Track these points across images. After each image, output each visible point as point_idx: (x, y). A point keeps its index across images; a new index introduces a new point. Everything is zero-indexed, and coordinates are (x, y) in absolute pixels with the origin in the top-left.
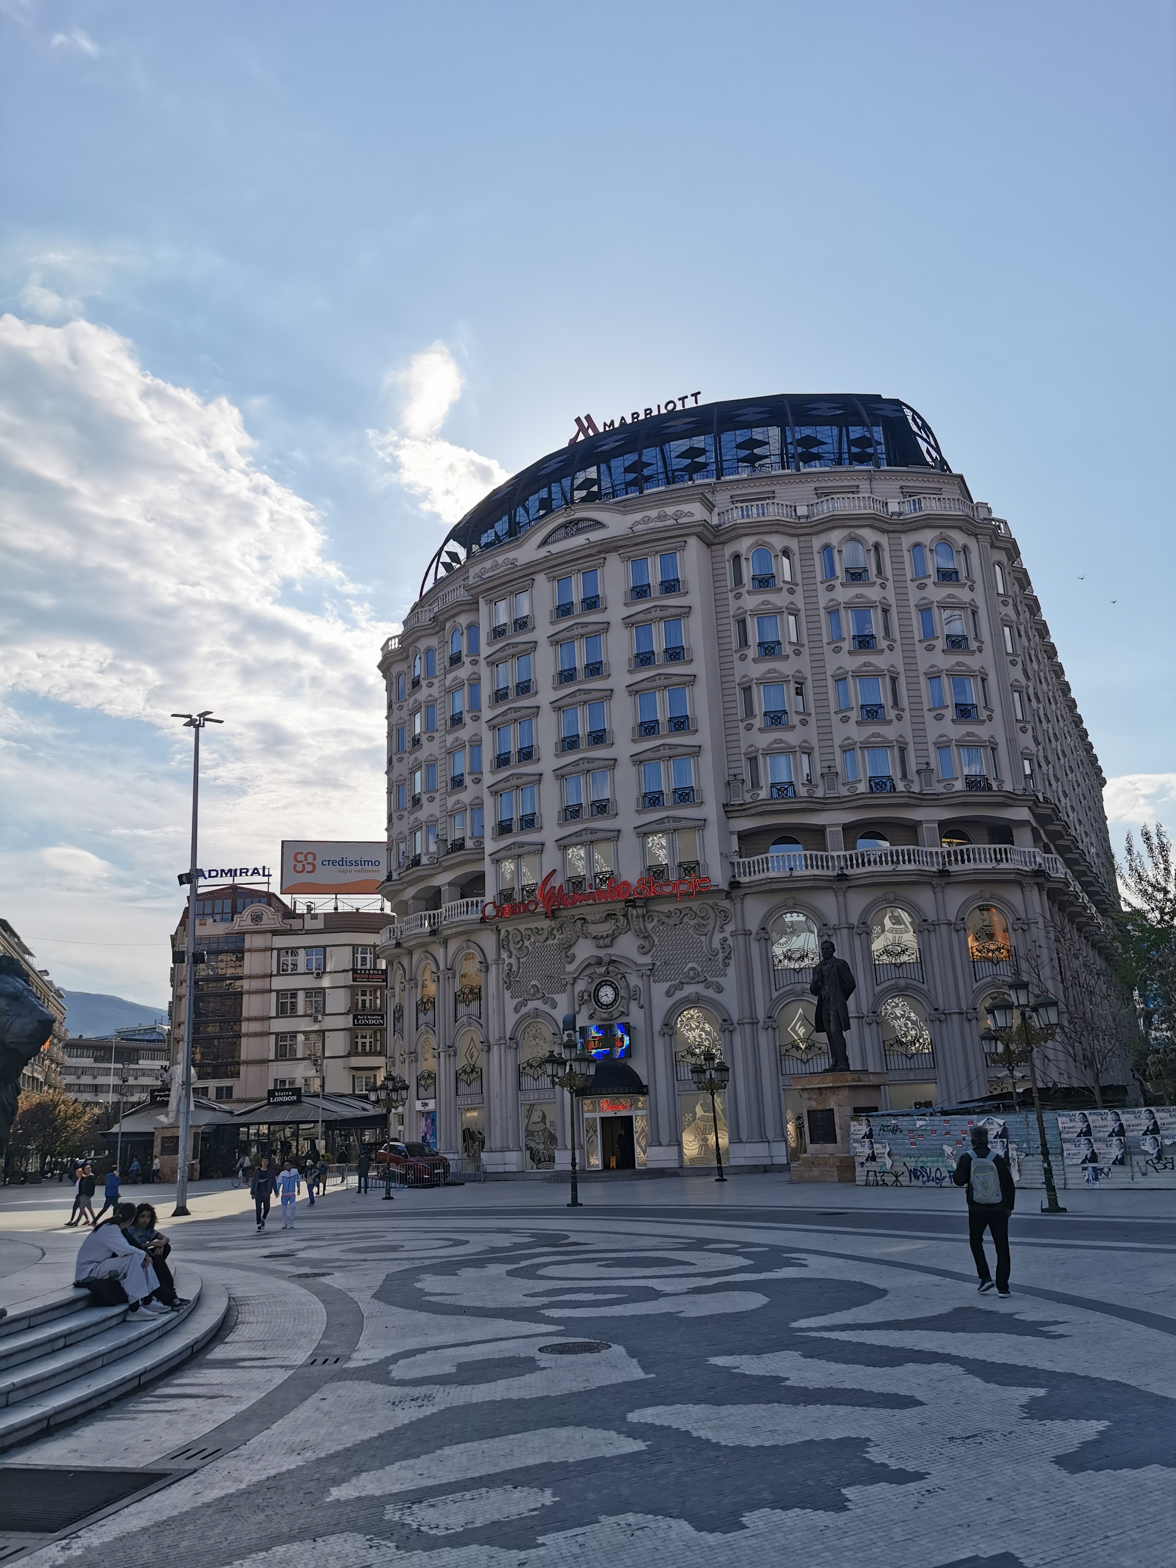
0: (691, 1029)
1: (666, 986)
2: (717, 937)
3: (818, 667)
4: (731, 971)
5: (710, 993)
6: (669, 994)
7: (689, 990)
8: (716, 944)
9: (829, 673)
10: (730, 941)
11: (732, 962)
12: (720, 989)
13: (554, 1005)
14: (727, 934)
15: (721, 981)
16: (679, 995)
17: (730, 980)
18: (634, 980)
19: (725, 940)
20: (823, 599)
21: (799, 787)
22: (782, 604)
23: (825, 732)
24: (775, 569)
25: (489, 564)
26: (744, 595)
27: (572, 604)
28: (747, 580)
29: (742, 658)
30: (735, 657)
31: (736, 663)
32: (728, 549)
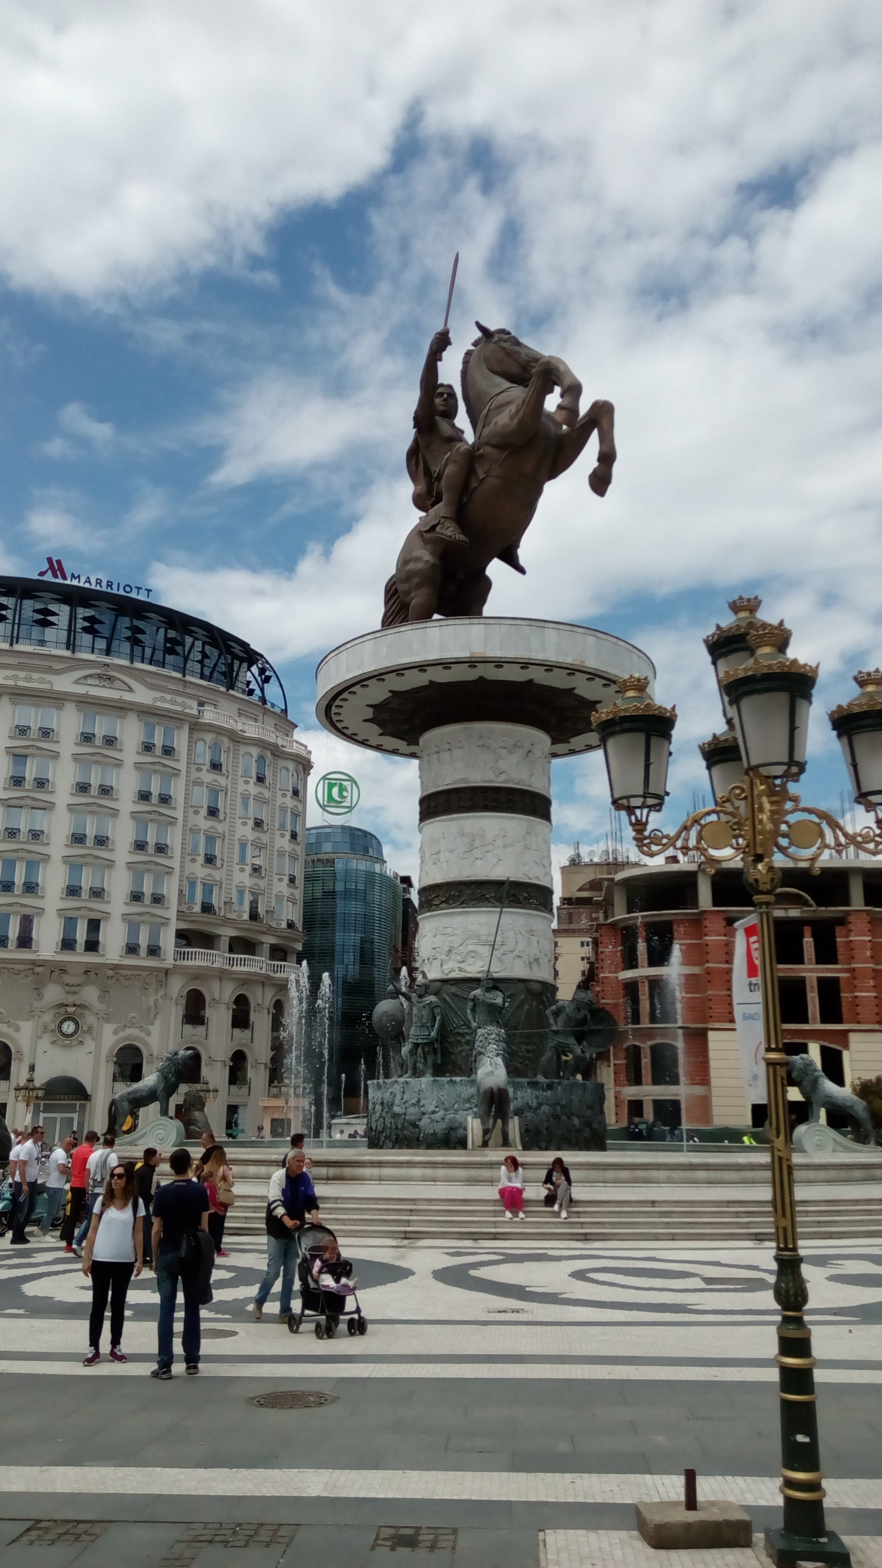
1: (114, 1026)
2: (153, 997)
3: (232, 832)
4: (158, 1021)
5: (143, 1034)
6: (115, 1032)
7: (129, 1031)
8: (151, 1003)
9: (237, 837)
10: (160, 1001)
11: (159, 1015)
12: (149, 1033)
13: (18, 1029)
15: (150, 1027)
16: (122, 1033)
17: (155, 1029)
18: (90, 1019)
19: (157, 999)
20: (241, 787)
21: (216, 908)
22: (223, 785)
23: (230, 874)
24: (223, 760)
25: (22, 674)
26: (204, 771)
27: (94, 735)
28: (207, 761)
29: (195, 812)
30: (191, 810)
31: (191, 814)
32: (196, 735)
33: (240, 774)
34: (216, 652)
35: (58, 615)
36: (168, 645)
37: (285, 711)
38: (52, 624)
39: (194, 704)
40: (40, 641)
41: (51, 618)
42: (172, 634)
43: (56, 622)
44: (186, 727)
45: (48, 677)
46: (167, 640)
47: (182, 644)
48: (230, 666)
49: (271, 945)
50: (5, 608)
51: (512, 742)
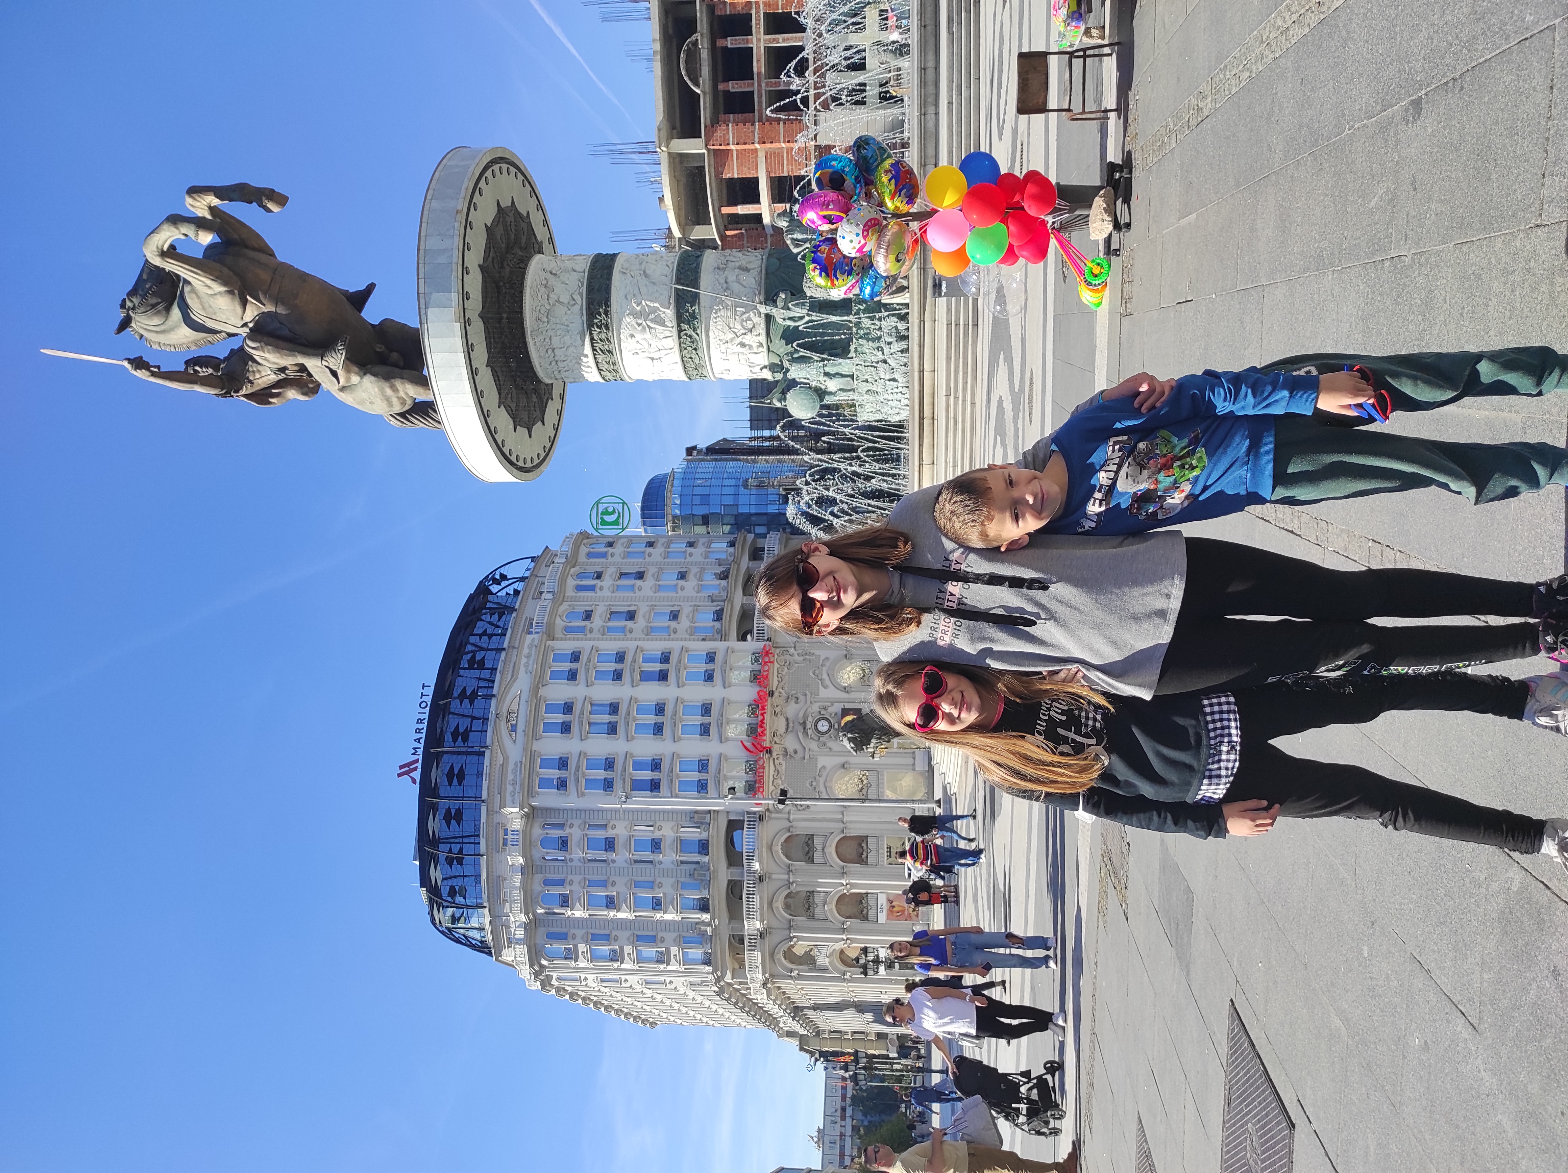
0: (849, 678)
2: (796, 657)
3: (647, 598)
4: (817, 652)
5: (828, 664)
6: (825, 687)
7: (825, 676)
8: (801, 658)
9: (652, 594)
10: (800, 651)
11: (812, 651)
12: (827, 658)
13: (824, 767)
14: (796, 653)
15: (822, 658)
16: (827, 682)
17: (823, 654)
18: (815, 709)
19: (798, 655)
20: (606, 593)
21: (718, 608)
22: (604, 608)
23: (688, 599)
24: (581, 609)
26: (592, 625)
27: (563, 722)
28: (583, 623)
29: (631, 631)
30: (629, 636)
31: (633, 635)
32: (559, 634)
33: (594, 594)
34: (480, 624)
35: (452, 765)
36: (475, 666)
37: (533, 558)
38: (461, 768)
40: (478, 777)
41: (456, 769)
42: (464, 664)
43: (460, 765)
44: (549, 642)
46: (471, 667)
47: (474, 653)
48: (492, 611)
49: (750, 560)
50: (449, 811)
51: (543, 289)
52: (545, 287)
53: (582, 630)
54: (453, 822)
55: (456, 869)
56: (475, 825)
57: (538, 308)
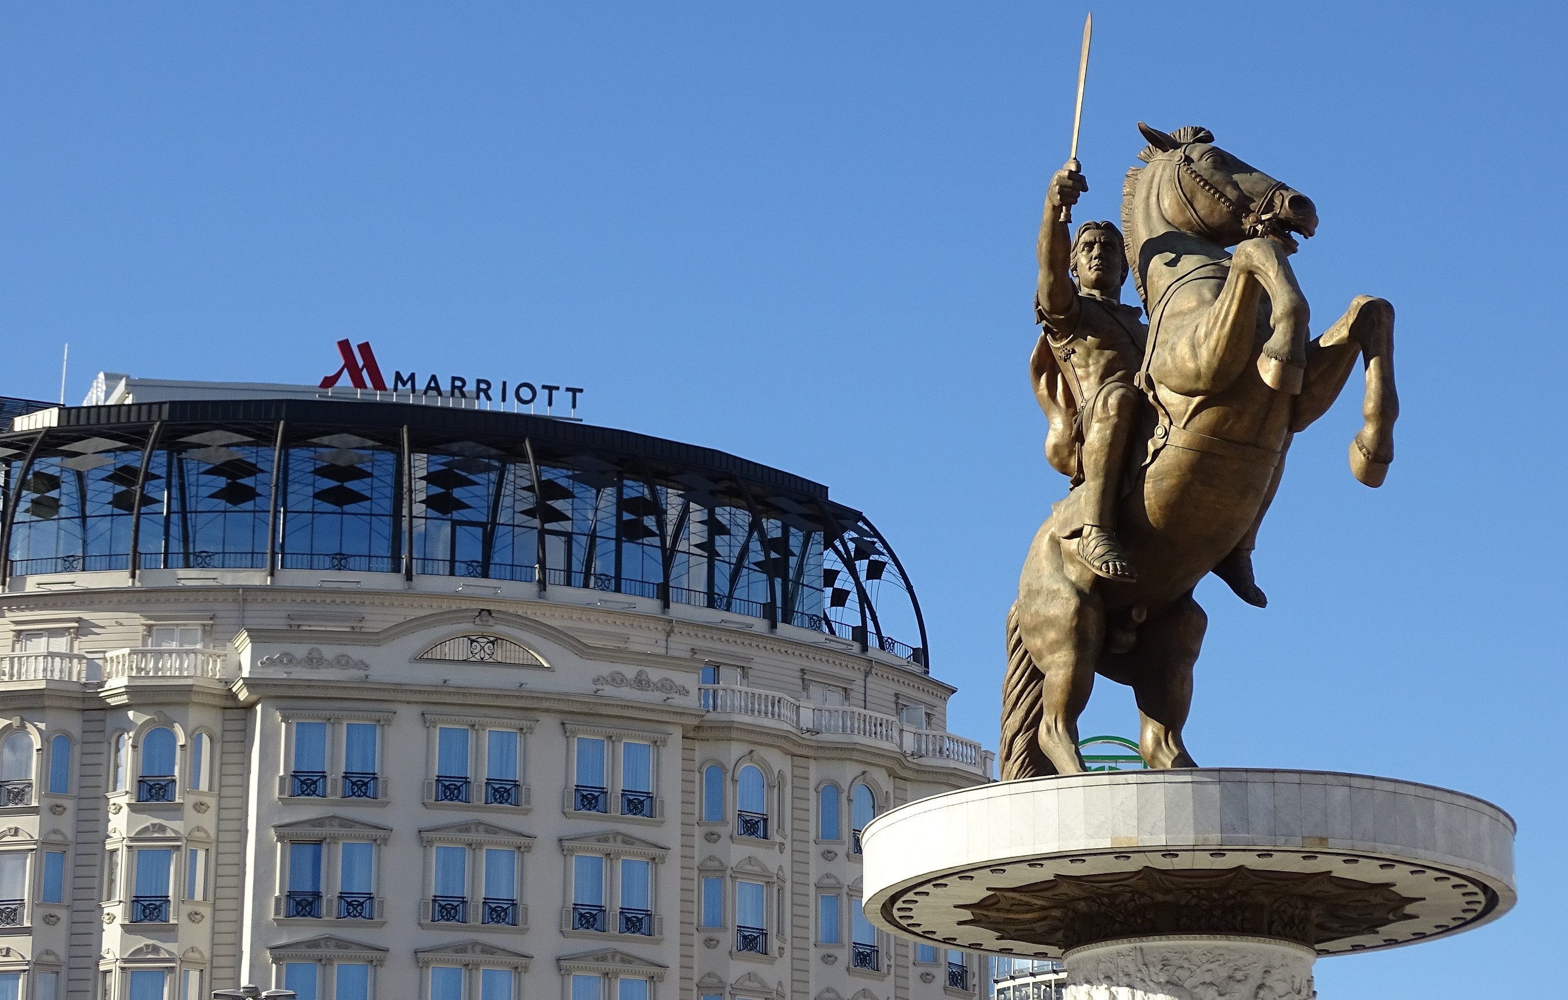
3: (800, 983)
9: (813, 994)
22: (773, 869)
24: (770, 806)
25: (301, 651)
26: (724, 841)
27: (466, 781)
28: (731, 816)
29: (710, 943)
30: (697, 939)
31: (698, 948)
32: (701, 751)
33: (812, 835)
34: (743, 517)
35: (370, 475)
36: (627, 516)
37: (921, 655)
38: (357, 497)
39: (690, 681)
40: (334, 556)
41: (353, 485)
42: (634, 489)
43: (367, 493)
44: (677, 733)
45: (355, 652)
46: (622, 504)
47: (660, 514)
48: (781, 545)
50: (252, 470)
51: (1224, 973)
52: (1230, 977)
53: (716, 810)
54: (222, 482)
55: (102, 493)
56: (210, 555)
57: (1186, 965)
